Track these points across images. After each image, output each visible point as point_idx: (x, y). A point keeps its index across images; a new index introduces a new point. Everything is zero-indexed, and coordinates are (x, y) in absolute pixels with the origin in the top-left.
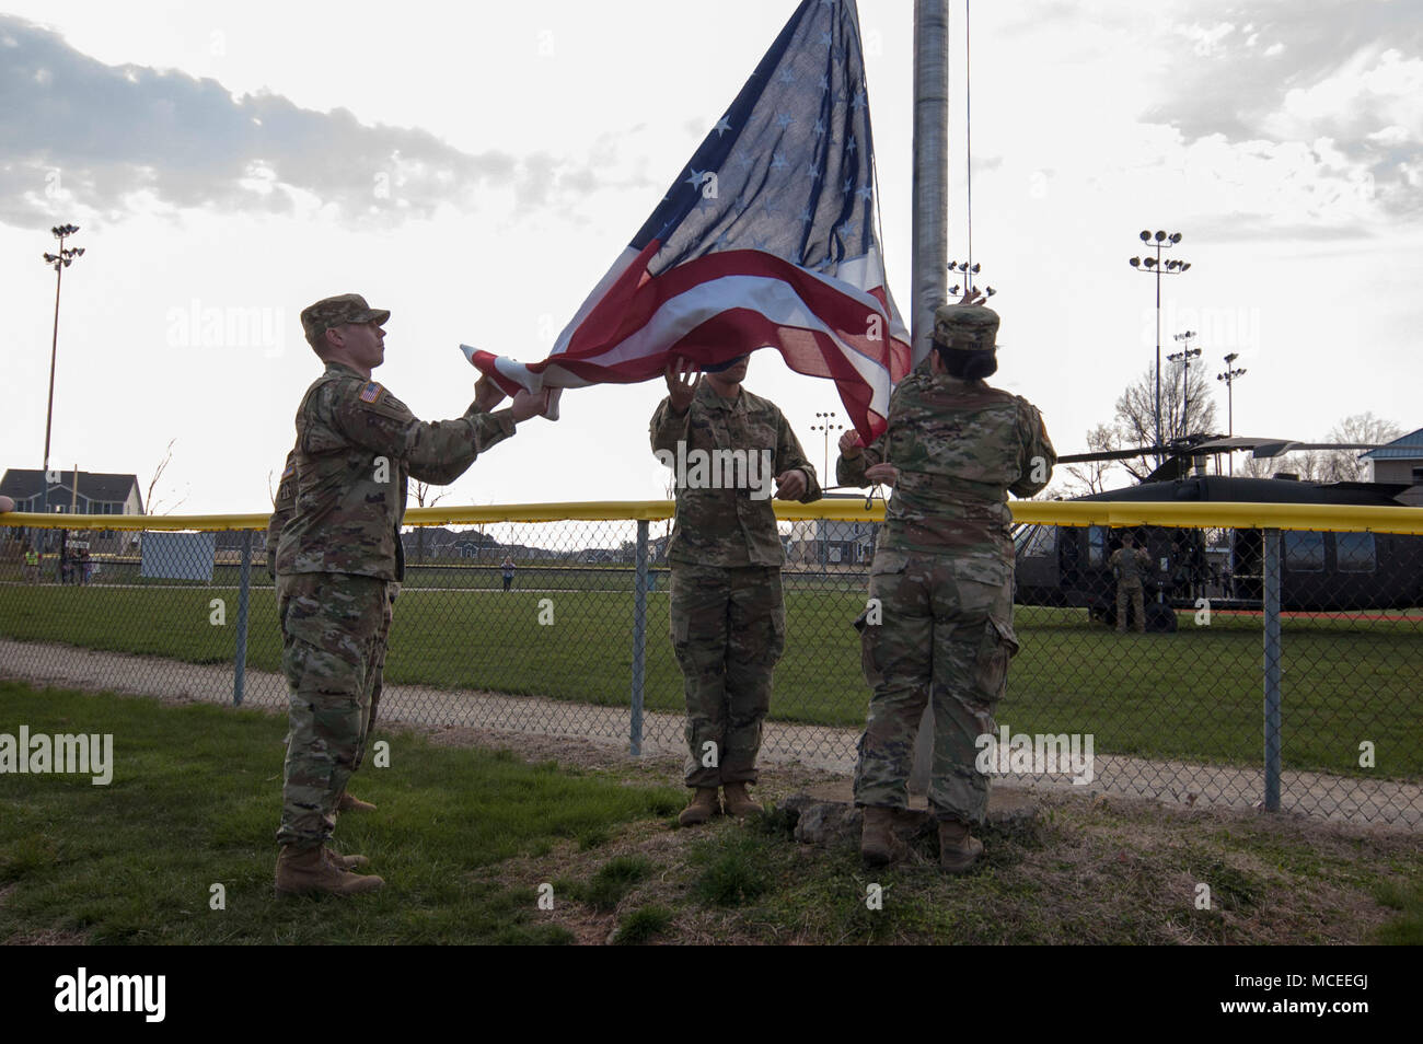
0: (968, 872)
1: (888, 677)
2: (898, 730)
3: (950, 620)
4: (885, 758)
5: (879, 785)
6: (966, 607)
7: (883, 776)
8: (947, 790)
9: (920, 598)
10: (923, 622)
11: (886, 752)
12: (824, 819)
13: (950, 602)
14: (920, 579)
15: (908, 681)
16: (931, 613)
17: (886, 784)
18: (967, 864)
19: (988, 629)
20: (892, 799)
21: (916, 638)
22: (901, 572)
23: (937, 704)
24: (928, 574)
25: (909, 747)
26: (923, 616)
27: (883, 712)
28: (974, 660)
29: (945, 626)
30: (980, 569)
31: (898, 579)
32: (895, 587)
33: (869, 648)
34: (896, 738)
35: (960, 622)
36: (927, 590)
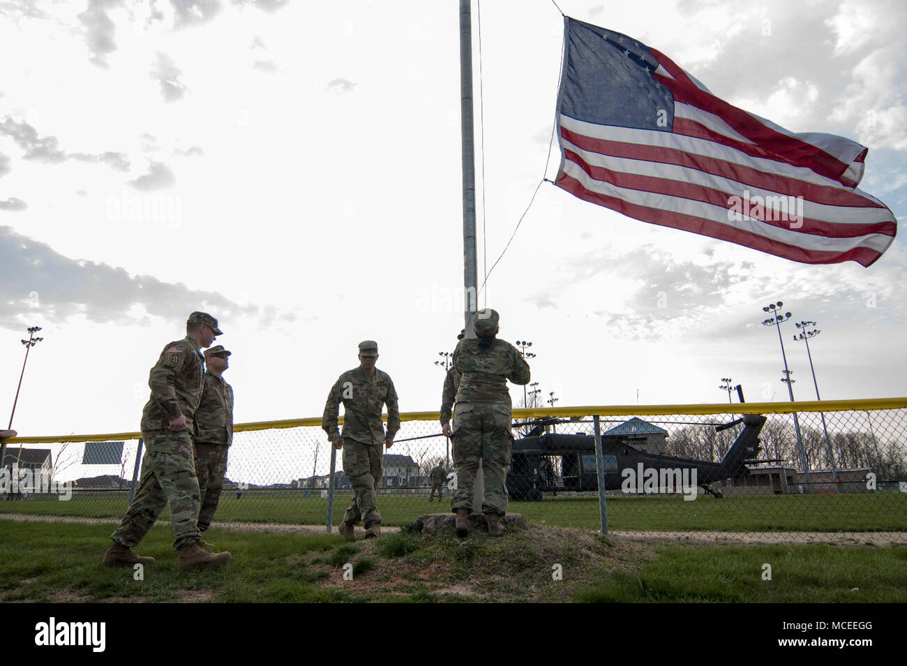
0: (501, 536)
1: (465, 457)
2: (469, 477)
3: (490, 431)
4: (464, 488)
5: (461, 499)
6: (498, 424)
7: (464, 495)
8: (491, 500)
9: (479, 422)
10: (479, 433)
11: (464, 486)
12: (436, 523)
13: (491, 423)
14: (479, 414)
15: (473, 459)
16: (483, 430)
17: (465, 499)
18: (500, 533)
19: (506, 433)
20: (468, 504)
21: (476, 440)
22: (471, 411)
23: (485, 466)
24: (482, 412)
25: (473, 484)
26: (480, 430)
27: (461, 470)
28: (500, 446)
29: (488, 434)
30: (502, 408)
31: (470, 414)
32: (469, 418)
33: (457, 445)
34: (468, 480)
35: (495, 431)
36: (482, 418)
